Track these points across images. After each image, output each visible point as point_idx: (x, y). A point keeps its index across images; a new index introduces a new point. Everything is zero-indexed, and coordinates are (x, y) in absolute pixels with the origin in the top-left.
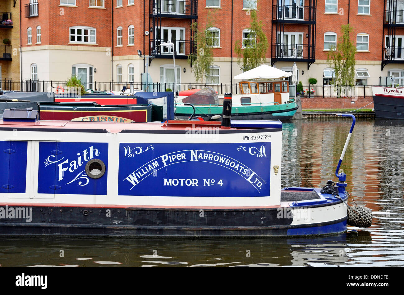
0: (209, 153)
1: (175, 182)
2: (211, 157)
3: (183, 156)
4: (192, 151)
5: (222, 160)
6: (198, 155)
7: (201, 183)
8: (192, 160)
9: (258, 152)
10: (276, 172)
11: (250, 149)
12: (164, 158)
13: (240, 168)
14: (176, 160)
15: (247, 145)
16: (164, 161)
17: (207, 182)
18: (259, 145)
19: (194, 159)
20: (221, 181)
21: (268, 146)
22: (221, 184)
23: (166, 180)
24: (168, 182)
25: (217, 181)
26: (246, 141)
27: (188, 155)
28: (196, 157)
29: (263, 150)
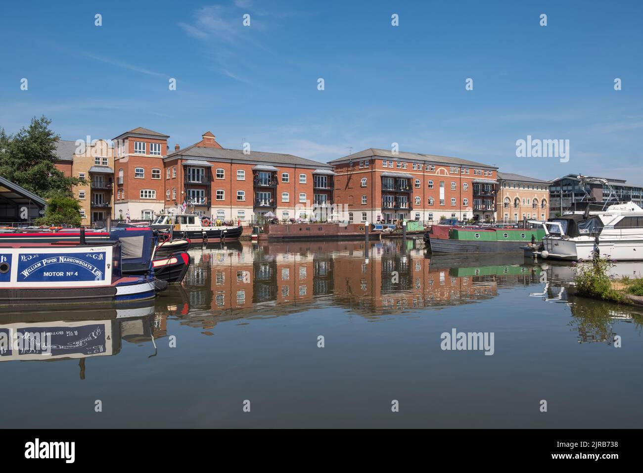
0: (70, 258)
1: (50, 274)
2: (71, 260)
3: (55, 260)
4: (60, 257)
5: (78, 262)
6: (64, 259)
7: (65, 274)
8: (60, 262)
9: (98, 257)
10: (109, 268)
11: (94, 256)
12: (44, 261)
13: (88, 266)
14: (51, 262)
15: (92, 254)
16: (44, 263)
17: (68, 274)
18: (99, 253)
19: (61, 261)
20: (77, 273)
21: (104, 254)
22: (77, 275)
23: (45, 273)
24: (46, 274)
25: (74, 273)
26: (92, 251)
27: (58, 259)
28: (63, 260)
29: (101, 256)
